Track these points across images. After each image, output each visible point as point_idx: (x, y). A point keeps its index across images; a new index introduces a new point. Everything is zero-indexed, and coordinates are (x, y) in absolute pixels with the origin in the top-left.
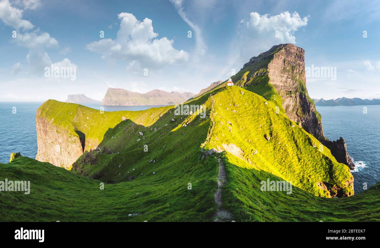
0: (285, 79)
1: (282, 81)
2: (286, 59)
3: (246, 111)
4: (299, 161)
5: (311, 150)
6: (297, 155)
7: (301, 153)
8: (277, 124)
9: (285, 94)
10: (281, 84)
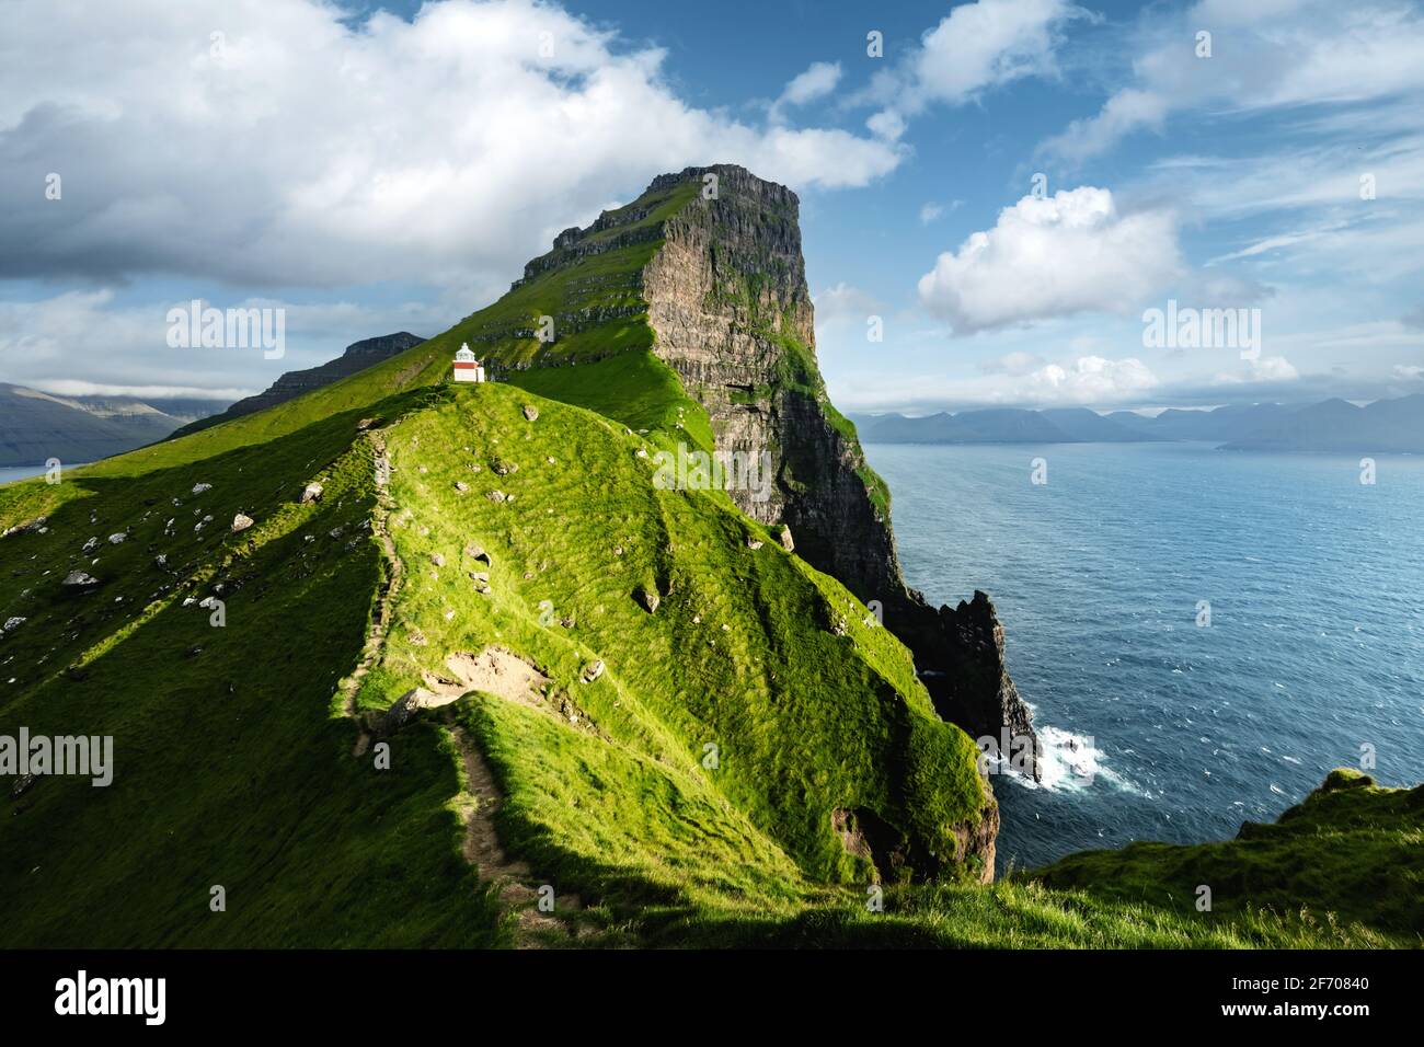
0: (723, 337)
1: (712, 342)
2: (722, 243)
3: (555, 490)
4: (773, 699)
5: (824, 649)
6: (767, 672)
7: (784, 661)
8: (689, 539)
9: (728, 399)
10: (706, 358)
